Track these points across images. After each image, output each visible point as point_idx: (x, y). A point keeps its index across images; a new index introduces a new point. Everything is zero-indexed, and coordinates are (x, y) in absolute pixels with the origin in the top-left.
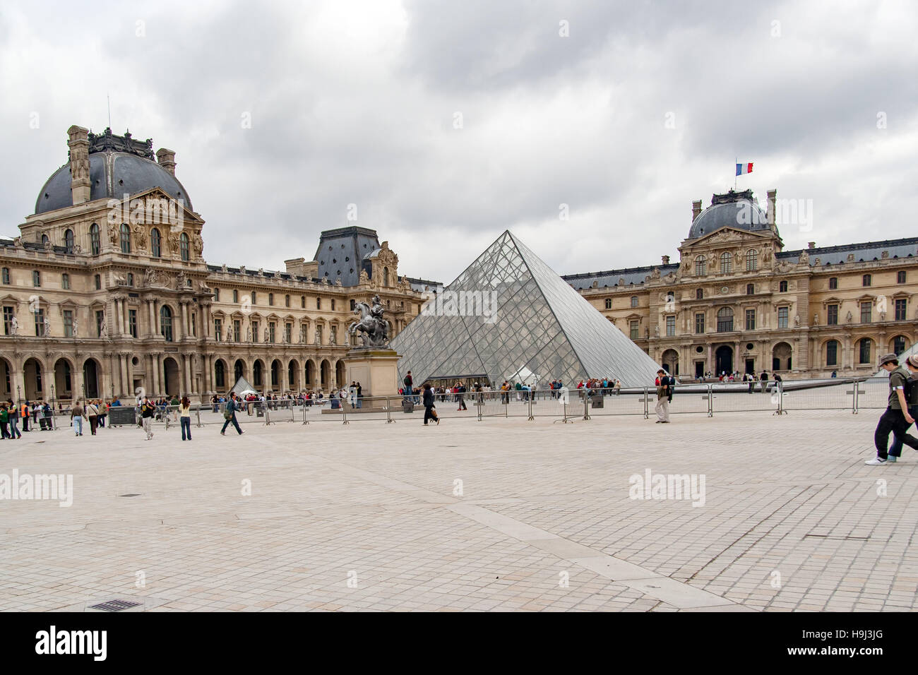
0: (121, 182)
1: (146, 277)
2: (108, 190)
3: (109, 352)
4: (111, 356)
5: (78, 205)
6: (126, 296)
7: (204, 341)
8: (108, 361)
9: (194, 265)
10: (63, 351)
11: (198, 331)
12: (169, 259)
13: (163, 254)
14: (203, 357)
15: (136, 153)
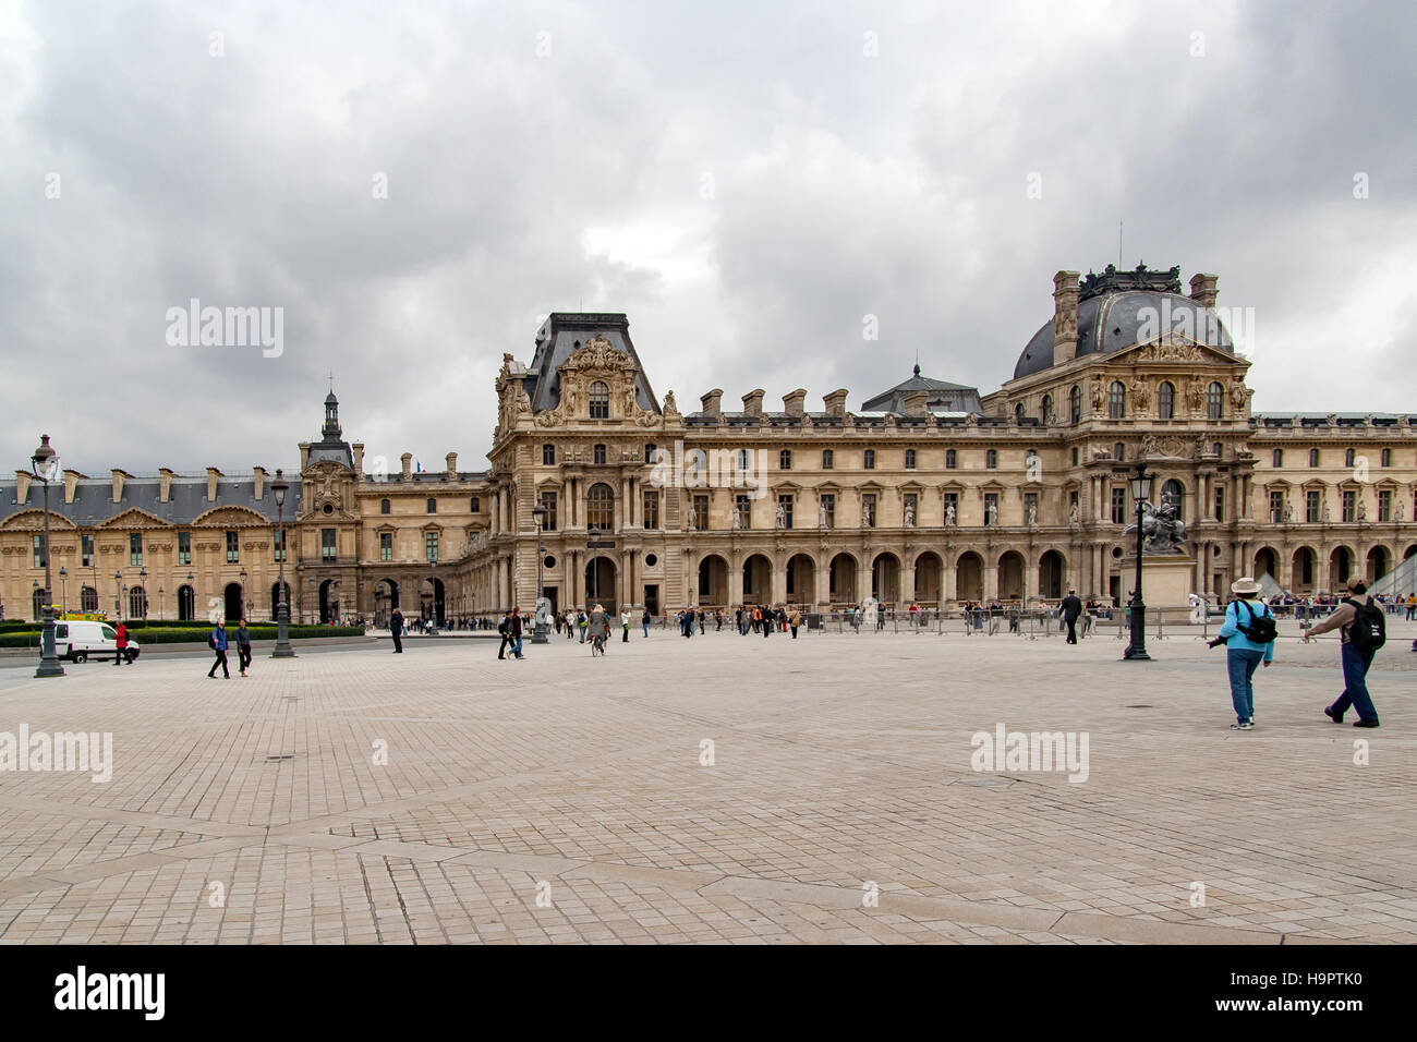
0: (1117, 331)
1: (1143, 445)
2: (1096, 343)
3: (1077, 542)
4: (1081, 547)
5: (1059, 366)
6: (1109, 472)
7: (1235, 523)
8: (1076, 553)
9: (1229, 423)
10: (1012, 543)
11: (1227, 511)
12: (1184, 419)
13: (1176, 414)
14: (1233, 546)
15: (1152, 289)
